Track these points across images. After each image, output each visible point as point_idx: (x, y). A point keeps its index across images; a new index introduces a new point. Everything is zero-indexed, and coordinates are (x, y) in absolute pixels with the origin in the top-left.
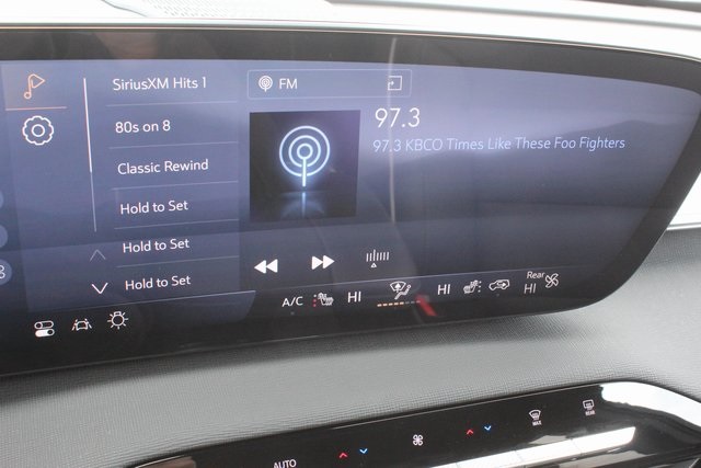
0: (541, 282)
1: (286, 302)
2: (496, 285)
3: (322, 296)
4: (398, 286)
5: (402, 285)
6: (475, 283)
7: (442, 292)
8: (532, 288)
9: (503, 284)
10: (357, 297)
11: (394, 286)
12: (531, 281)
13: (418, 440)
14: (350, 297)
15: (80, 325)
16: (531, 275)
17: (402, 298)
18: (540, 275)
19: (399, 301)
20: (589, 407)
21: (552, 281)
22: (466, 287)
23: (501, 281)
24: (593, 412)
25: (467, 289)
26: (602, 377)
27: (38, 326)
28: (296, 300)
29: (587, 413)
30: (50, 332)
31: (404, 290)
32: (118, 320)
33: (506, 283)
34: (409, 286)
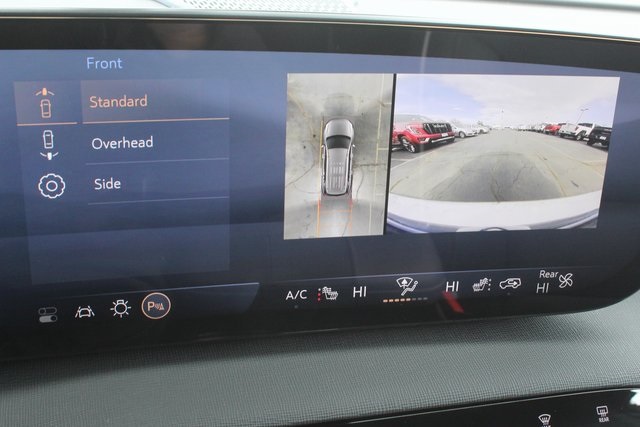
0: (554, 282)
1: (290, 295)
2: (507, 284)
3: (326, 290)
4: (405, 282)
5: (408, 281)
6: (484, 281)
8: (544, 288)
9: (513, 283)
10: (361, 292)
11: (401, 281)
12: (543, 281)
15: (83, 313)
16: (544, 274)
17: (408, 294)
18: (553, 275)
19: (405, 297)
21: (566, 280)
22: (475, 285)
23: (512, 280)
24: (607, 419)
25: (476, 287)
26: (618, 383)
27: (42, 312)
28: (300, 293)
29: (601, 420)
30: (52, 318)
31: (411, 286)
32: (121, 308)
33: (517, 281)
34: (416, 283)
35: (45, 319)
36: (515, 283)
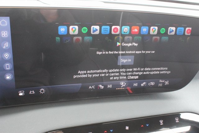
0: (164, 83)
1: (90, 87)
2: (150, 84)
3: (100, 86)
4: (122, 83)
5: (123, 83)
6: (144, 83)
7: (135, 85)
8: (161, 85)
9: (152, 84)
10: (110, 86)
11: (121, 83)
12: (161, 83)
13: (127, 128)
14: (108, 86)
15: (31, 92)
16: (161, 81)
17: (123, 87)
18: (163, 81)
20: (177, 120)
21: (167, 83)
23: (152, 83)
25: (142, 85)
26: (181, 111)
27: (20, 92)
28: (93, 87)
30: (23, 94)
31: (124, 85)
32: (42, 91)
33: (153, 83)
34: (125, 84)
35: (21, 94)
36: (153, 84)
